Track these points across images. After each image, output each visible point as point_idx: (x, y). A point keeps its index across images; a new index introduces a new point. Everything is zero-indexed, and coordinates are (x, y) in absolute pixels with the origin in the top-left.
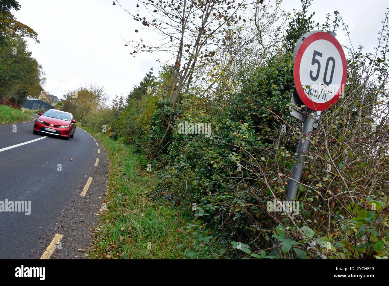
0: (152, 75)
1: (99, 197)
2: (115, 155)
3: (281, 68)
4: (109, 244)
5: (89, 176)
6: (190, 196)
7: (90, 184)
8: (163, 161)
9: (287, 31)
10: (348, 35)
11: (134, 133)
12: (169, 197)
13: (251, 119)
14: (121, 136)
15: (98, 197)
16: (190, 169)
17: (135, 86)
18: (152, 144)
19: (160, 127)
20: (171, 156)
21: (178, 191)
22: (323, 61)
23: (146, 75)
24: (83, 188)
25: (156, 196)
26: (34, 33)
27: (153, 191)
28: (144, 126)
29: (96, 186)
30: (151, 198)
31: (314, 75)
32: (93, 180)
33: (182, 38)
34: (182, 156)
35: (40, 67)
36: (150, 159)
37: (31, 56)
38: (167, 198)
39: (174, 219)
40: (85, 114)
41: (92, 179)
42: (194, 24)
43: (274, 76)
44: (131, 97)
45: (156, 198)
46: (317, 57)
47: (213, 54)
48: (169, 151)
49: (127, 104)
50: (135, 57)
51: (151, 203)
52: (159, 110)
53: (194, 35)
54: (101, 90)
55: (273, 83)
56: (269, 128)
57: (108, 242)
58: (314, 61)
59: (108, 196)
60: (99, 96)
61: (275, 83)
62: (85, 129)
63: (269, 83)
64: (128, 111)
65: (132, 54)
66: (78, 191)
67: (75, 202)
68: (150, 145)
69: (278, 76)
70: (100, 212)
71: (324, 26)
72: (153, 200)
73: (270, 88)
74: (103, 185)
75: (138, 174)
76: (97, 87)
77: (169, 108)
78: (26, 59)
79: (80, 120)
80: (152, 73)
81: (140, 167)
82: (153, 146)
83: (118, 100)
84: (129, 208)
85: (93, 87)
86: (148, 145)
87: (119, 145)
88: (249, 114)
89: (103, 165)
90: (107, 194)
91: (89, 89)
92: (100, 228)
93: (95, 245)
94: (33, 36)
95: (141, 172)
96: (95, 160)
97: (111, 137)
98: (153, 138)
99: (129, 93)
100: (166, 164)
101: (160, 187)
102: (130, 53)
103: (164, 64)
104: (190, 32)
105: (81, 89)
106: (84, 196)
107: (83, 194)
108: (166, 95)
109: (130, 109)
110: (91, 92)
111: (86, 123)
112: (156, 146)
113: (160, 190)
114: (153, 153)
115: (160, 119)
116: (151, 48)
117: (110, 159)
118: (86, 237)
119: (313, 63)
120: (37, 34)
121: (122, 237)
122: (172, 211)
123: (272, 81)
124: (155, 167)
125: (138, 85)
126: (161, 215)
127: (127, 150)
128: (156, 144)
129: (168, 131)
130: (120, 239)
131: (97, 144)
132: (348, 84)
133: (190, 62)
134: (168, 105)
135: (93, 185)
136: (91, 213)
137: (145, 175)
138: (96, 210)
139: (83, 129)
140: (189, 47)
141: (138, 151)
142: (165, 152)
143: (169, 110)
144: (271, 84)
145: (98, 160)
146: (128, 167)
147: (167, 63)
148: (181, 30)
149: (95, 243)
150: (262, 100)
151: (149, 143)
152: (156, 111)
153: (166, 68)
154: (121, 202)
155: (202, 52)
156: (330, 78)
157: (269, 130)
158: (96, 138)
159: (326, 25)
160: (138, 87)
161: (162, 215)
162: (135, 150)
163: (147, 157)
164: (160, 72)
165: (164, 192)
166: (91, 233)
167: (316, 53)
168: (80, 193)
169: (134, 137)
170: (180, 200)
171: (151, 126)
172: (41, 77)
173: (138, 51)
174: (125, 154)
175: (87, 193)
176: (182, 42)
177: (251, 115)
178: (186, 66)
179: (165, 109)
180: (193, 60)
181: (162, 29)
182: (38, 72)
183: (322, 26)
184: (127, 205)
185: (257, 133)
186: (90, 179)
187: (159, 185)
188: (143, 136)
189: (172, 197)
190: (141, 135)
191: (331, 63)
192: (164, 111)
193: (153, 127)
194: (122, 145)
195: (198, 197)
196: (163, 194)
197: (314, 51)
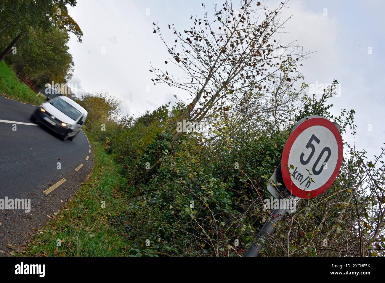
0: (167, 108)
1: (62, 201)
2: (101, 167)
3: (282, 144)
4: (41, 252)
5: (64, 176)
6: (146, 235)
7: (60, 184)
8: (140, 191)
9: (300, 111)
10: (354, 134)
11: (127, 154)
12: (128, 228)
13: (233, 181)
14: (115, 152)
15: (60, 200)
16: (159, 209)
17: (148, 112)
18: (138, 170)
19: (152, 158)
20: (150, 189)
21: (138, 226)
22: (319, 148)
23: (162, 106)
24: (51, 186)
25: (116, 223)
26: (80, 32)
27: (116, 216)
28: (138, 151)
29: (64, 189)
30: (111, 223)
31: (305, 159)
32: (65, 182)
33: (205, 84)
34: (158, 192)
35: (73, 64)
36: (129, 184)
37: (68, 51)
38: (126, 228)
39: (121, 252)
40: (93, 120)
41: (65, 180)
42: (220, 76)
43: (272, 148)
44: (140, 120)
45: (116, 224)
46: (314, 142)
47: (227, 109)
48: (149, 183)
49: (133, 125)
50: (155, 84)
51: (107, 227)
52: (158, 141)
53: (216, 85)
54: (117, 105)
55: (268, 154)
56: (248, 197)
57: (41, 249)
58: (309, 145)
59: (70, 204)
60: (113, 109)
61: (270, 155)
62: (87, 134)
63: (265, 153)
64: (132, 132)
65: (153, 81)
66: (44, 187)
67: (35, 196)
68: (136, 171)
69: (275, 149)
70: (52, 216)
71: (336, 120)
72: (112, 225)
73: (263, 158)
74: (72, 191)
75: (112, 195)
76: (115, 100)
77: (168, 143)
78: (62, 51)
79: (87, 124)
80: (168, 106)
81: (117, 188)
82: (138, 173)
83: (128, 118)
84: (85, 224)
85: (111, 99)
86: (135, 170)
87: (109, 159)
88: (234, 176)
89: (84, 172)
90: (71, 201)
91: (107, 99)
92: (44, 232)
93: (27, 247)
94: (78, 34)
95: (116, 193)
96: (79, 165)
97: (106, 150)
98: (140, 165)
99: (140, 116)
100: (142, 194)
101: (124, 214)
102: (152, 80)
103: (179, 102)
104: (214, 81)
105: (100, 96)
106: (47, 193)
107: (47, 192)
108: (170, 130)
109: (133, 131)
110: (108, 103)
111: (91, 129)
112: (140, 174)
113: (123, 217)
114: (135, 179)
115: (155, 150)
116: (173, 82)
117: (94, 169)
118: (24, 235)
119: (307, 147)
120: (82, 34)
121: (58, 249)
122: (123, 243)
123: (268, 152)
124: (131, 194)
125: (151, 112)
126: (110, 242)
127: (114, 168)
128: (142, 172)
129: (157, 164)
130: (55, 250)
131: (90, 151)
132: (341, 184)
133: (204, 109)
134: (167, 140)
135: (63, 187)
136: (44, 212)
137: (118, 197)
138: (51, 212)
139: (85, 133)
140: (207, 95)
141: (123, 173)
142: (147, 182)
143: (166, 145)
144: (266, 155)
145: (82, 165)
146: (106, 183)
147: (182, 102)
148: (207, 77)
149: (29, 245)
150: (251, 166)
151: (135, 168)
152: (154, 141)
153: (180, 105)
154: (79, 214)
155: (218, 104)
156: (320, 168)
157: (247, 199)
158: (92, 146)
159: (338, 119)
160: (151, 114)
161: (112, 243)
162: (121, 170)
163: (128, 182)
164: (174, 107)
165: (125, 221)
166: (31, 233)
167: (314, 137)
168: (45, 189)
169: (126, 158)
170: (136, 235)
171: (144, 153)
172: (69, 72)
173: (159, 80)
174: (110, 170)
175: (52, 192)
176: (204, 87)
177: (235, 178)
178: (199, 110)
179: (164, 142)
180: (207, 107)
181: (190, 70)
182: (68, 67)
183: (335, 119)
184: (84, 219)
185: (234, 198)
186: (64, 180)
187: (124, 212)
188: (134, 160)
189: (131, 230)
190: (133, 159)
191: (326, 153)
192: (162, 144)
193: (145, 155)
194: (112, 161)
195: (154, 239)
196: (124, 223)
197: (313, 135)
